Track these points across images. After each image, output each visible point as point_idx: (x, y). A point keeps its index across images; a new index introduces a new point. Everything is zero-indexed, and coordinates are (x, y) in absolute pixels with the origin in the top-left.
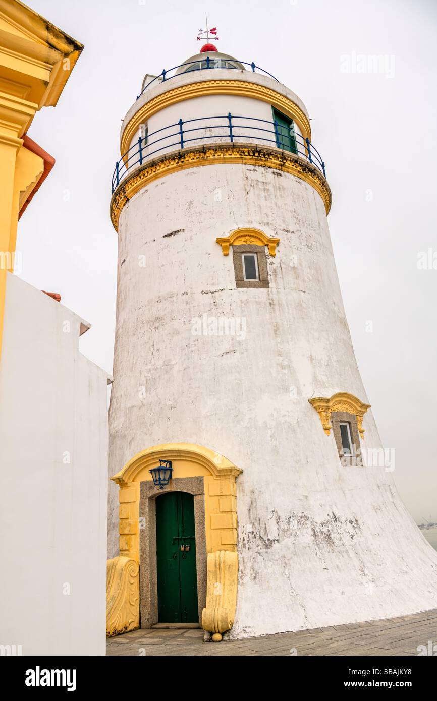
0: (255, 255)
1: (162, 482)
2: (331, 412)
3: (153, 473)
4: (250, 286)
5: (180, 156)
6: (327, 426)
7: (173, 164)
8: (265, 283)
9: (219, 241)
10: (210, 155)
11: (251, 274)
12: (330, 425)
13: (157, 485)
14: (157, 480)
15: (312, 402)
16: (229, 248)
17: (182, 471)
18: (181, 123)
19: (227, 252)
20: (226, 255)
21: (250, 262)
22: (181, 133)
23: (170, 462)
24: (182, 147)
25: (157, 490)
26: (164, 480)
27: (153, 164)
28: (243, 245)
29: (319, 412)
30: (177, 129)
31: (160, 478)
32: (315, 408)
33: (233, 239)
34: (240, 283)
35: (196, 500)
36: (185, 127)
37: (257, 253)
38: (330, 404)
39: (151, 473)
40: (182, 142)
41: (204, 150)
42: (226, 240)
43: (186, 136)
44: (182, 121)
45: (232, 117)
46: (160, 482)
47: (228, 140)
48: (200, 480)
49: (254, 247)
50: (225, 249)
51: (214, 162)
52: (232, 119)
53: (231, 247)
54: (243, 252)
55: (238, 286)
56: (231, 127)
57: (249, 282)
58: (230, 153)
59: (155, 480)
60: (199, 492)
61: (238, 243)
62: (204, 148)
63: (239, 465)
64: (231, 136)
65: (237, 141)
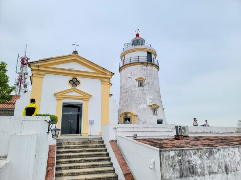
3: (125, 115)
5: (130, 64)
8: (143, 86)
9: (136, 79)
10: (135, 64)
11: (141, 85)
12: (152, 109)
17: (129, 115)
21: (141, 83)
23: (127, 114)
24: (130, 62)
25: (125, 118)
27: (126, 65)
30: (129, 59)
32: (149, 106)
36: (131, 58)
38: (152, 106)
41: (134, 63)
43: (131, 60)
45: (139, 56)
47: (138, 61)
48: (131, 116)
49: (141, 80)
50: (137, 81)
51: (136, 65)
55: (139, 87)
56: (138, 58)
58: (138, 64)
60: (131, 118)
61: (139, 80)
63: (137, 114)
64: (139, 60)
65: (139, 61)
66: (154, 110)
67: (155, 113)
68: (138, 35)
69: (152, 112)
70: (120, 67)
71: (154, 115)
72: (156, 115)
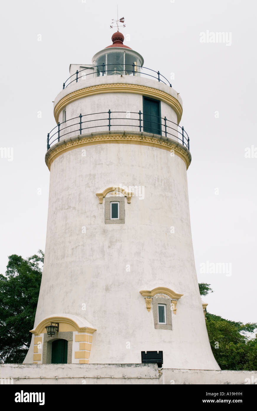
0: (118, 203)
1: (52, 333)
2: (152, 299)
3: (47, 328)
4: (113, 222)
5: (79, 139)
6: (149, 306)
7: (75, 144)
8: (122, 221)
9: (98, 195)
10: (96, 139)
11: (115, 215)
12: (151, 306)
13: (50, 334)
14: (49, 332)
15: (141, 293)
16: (103, 200)
17: (63, 329)
18: (81, 117)
19: (102, 202)
20: (101, 204)
21: (115, 207)
22: (81, 123)
23: (58, 324)
24: (81, 134)
26: (53, 332)
27: (65, 143)
28: (111, 197)
29: (145, 298)
30: (78, 120)
31: (51, 331)
32: (143, 296)
33: (106, 194)
34: (107, 221)
35: (69, 343)
36: (83, 119)
37: (119, 202)
38: (152, 294)
39: (46, 328)
40: (81, 130)
41: (92, 136)
42: (101, 195)
43: (83, 126)
44: (82, 115)
45: (111, 112)
46: (51, 333)
47: (106, 129)
48: (71, 333)
49: (118, 198)
50: (101, 200)
51: (100, 142)
52: (111, 114)
53: (104, 199)
54: (111, 202)
55: (106, 223)
56: (110, 119)
57: (113, 220)
58: (108, 137)
59: (48, 332)
60: (71, 339)
61: (108, 196)
62: (92, 134)
63: (95, 327)
64: (110, 126)
65: (113, 129)
66: (161, 310)
67: (162, 319)
68: (118, 39)
69: (150, 316)
70: (48, 147)
71: (162, 328)
72: (169, 326)
